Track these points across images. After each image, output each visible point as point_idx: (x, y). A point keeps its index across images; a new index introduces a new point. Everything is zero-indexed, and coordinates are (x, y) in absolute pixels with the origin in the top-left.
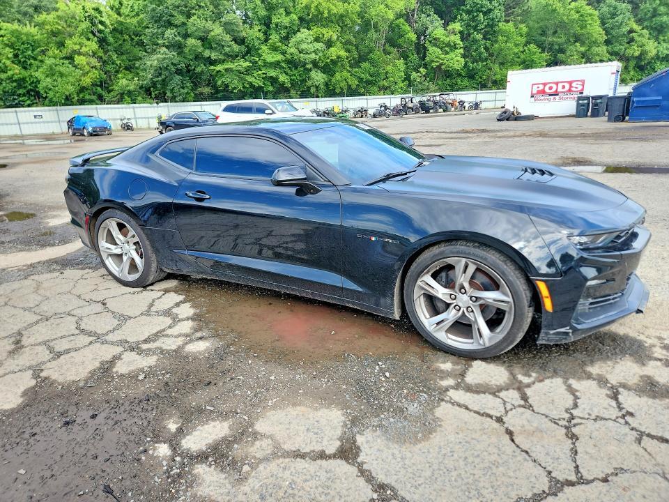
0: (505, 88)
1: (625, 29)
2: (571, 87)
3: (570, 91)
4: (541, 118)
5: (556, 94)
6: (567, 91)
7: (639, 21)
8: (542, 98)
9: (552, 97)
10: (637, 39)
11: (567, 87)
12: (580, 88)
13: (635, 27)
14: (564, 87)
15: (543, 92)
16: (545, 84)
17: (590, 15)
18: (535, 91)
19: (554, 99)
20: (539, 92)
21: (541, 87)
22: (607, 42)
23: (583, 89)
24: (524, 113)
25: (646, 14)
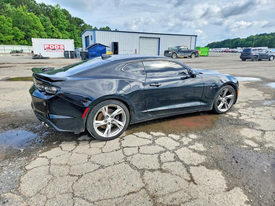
0: (32, 45)
1: (51, 27)
2: (59, 47)
3: (59, 48)
4: (51, 58)
5: (54, 49)
6: (59, 49)
7: (54, 25)
8: (50, 50)
9: (53, 50)
10: (55, 31)
11: (58, 47)
12: (63, 48)
13: (53, 27)
14: (57, 47)
15: (49, 48)
16: (49, 45)
17: (37, 19)
18: (46, 47)
19: (54, 51)
20: (47, 48)
21: (48, 46)
22: (45, 31)
23: (64, 48)
24: (44, 56)
25: (55, 23)
